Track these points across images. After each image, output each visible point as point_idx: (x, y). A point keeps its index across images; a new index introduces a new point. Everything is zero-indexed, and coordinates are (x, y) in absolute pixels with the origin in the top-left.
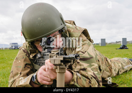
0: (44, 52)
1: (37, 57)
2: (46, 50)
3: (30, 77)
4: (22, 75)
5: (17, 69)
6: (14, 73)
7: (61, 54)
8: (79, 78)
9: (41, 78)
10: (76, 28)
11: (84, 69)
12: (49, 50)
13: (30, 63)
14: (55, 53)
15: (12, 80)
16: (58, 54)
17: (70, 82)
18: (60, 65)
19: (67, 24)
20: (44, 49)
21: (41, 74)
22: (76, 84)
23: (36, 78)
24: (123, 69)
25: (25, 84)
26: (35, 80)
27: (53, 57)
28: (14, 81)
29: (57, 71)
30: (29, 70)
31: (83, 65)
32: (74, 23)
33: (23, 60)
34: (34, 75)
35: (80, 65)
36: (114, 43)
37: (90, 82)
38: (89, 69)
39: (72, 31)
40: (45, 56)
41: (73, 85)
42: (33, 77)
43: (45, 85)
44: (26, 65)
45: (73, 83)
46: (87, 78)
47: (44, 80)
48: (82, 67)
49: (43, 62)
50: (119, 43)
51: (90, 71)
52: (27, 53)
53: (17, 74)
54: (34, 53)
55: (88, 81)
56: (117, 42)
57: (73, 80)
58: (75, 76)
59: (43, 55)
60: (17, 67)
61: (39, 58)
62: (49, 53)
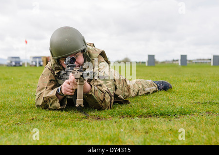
0: (67, 69)
1: (61, 74)
2: (69, 68)
3: (56, 90)
4: (48, 89)
5: (44, 84)
6: (41, 87)
7: (81, 71)
8: (96, 90)
9: (65, 89)
10: (95, 49)
11: (100, 85)
12: (72, 67)
13: (54, 79)
14: (77, 70)
15: (39, 93)
16: (79, 70)
17: (89, 92)
18: (80, 79)
19: (88, 46)
20: (68, 67)
21: (65, 86)
22: (93, 95)
23: (61, 90)
24: (144, 91)
25: (52, 95)
26: (60, 91)
27: (75, 73)
28: (41, 94)
29: (78, 83)
30: (54, 85)
31: (99, 82)
32: (93, 45)
33: (49, 76)
34: (59, 88)
35: (97, 82)
36: (169, 61)
37: (104, 96)
38: (104, 85)
39: (91, 52)
40: (68, 73)
41: (91, 95)
42: (58, 89)
43: (68, 95)
44: (51, 81)
45: (91, 93)
46: (103, 92)
47: (67, 91)
48: (99, 84)
49: (66, 77)
50: (177, 62)
51: (105, 87)
52: (52, 70)
53: (43, 88)
54: (58, 70)
55: (103, 94)
56: (174, 61)
57: (91, 91)
58: (93, 89)
59: (67, 72)
60: (43, 82)
61: (63, 74)
62: (71, 70)
